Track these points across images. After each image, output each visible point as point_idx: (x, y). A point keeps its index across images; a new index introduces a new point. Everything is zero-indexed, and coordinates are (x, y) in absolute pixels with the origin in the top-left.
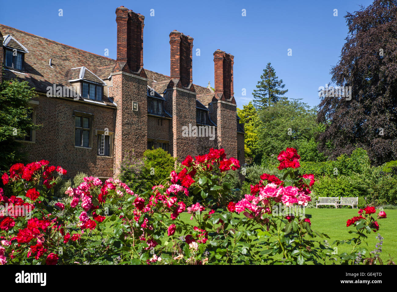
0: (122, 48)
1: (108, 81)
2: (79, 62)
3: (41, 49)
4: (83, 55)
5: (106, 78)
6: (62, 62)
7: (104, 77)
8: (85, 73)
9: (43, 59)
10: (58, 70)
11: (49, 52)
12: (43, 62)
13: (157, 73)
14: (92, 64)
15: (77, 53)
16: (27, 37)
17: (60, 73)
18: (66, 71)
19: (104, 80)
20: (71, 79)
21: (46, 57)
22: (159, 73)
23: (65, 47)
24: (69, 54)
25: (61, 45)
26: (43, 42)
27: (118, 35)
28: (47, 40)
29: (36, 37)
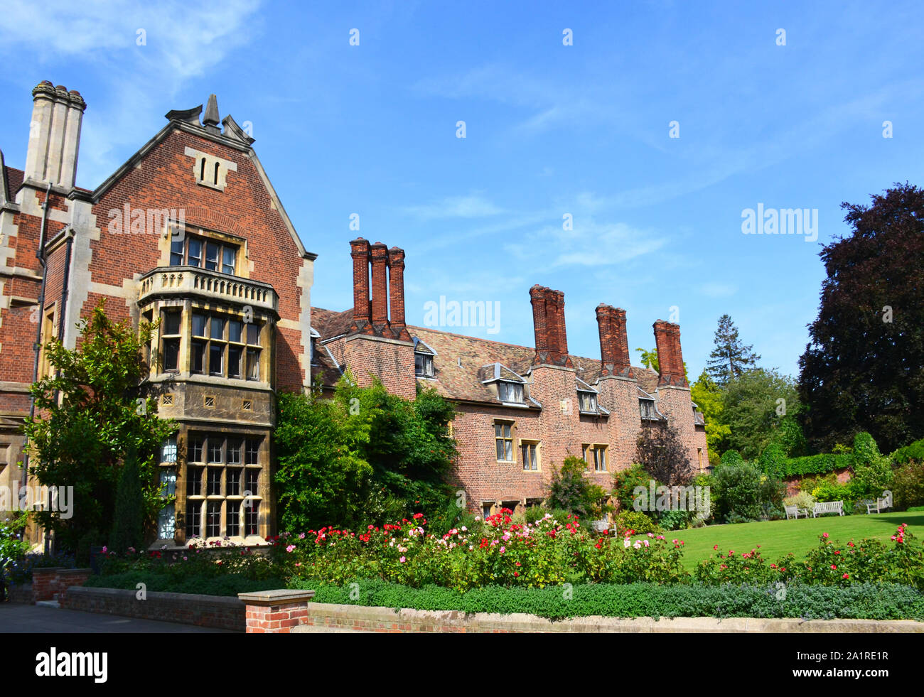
0: (541, 335)
1: (527, 377)
2: (490, 356)
3: (447, 346)
4: (493, 347)
5: (524, 374)
6: (472, 360)
7: (522, 372)
8: (501, 371)
9: (450, 359)
10: (469, 370)
11: (456, 350)
12: (451, 362)
13: (582, 358)
14: (504, 357)
15: (486, 345)
16: (430, 334)
17: (471, 374)
18: (477, 370)
19: (522, 376)
20: (484, 380)
21: (453, 356)
22: (585, 357)
23: (472, 340)
24: (477, 349)
25: (467, 338)
26: (448, 337)
27: (534, 319)
28: (451, 335)
29: (438, 333)
